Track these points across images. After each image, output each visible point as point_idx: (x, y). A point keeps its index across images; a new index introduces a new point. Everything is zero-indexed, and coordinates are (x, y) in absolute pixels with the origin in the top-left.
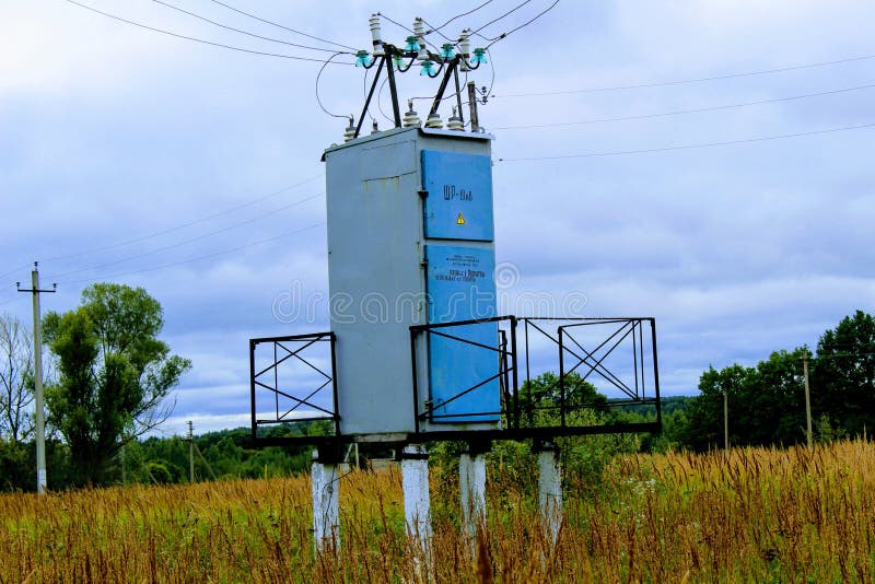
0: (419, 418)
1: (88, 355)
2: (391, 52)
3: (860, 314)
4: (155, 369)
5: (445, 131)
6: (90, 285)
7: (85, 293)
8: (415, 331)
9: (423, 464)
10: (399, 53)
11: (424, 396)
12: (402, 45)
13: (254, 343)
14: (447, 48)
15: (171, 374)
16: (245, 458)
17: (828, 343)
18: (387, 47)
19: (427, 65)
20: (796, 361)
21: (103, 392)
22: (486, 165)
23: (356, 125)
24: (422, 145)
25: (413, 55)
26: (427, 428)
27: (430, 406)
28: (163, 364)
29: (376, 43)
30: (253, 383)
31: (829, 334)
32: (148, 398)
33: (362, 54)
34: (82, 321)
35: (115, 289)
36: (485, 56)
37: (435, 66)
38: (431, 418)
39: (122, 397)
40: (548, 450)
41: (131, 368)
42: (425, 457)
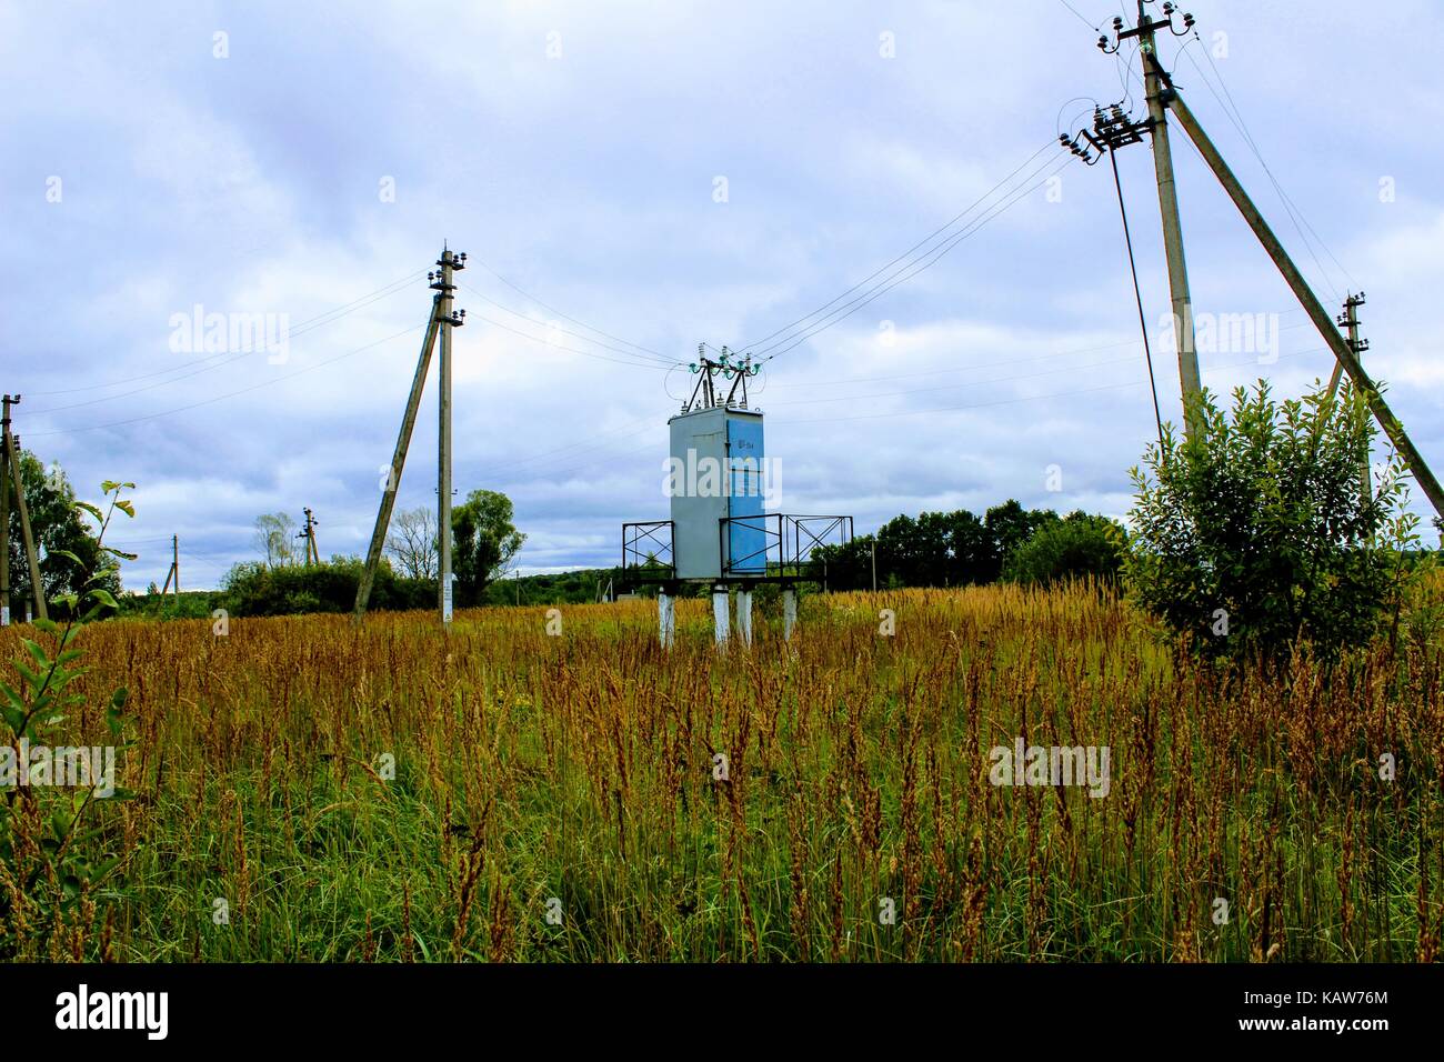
0: (723, 570)
1: (471, 531)
2: (710, 365)
3: (903, 515)
4: (508, 539)
5: (738, 409)
6: (472, 491)
7: (469, 495)
8: (722, 522)
9: (726, 595)
10: (714, 365)
11: (726, 558)
12: (717, 361)
13: (625, 526)
14: (741, 363)
15: (515, 545)
16: (544, 592)
17: (884, 532)
18: (708, 362)
19: (726, 372)
20: (868, 542)
21: (478, 553)
22: (760, 430)
23: (688, 405)
24: (728, 417)
25: (721, 367)
26: (728, 576)
27: (730, 564)
28: (511, 537)
29: (702, 359)
30: (624, 548)
31: (885, 527)
32: (503, 556)
33: (693, 366)
34: (468, 512)
35: (486, 494)
36: (760, 368)
37: (732, 372)
38: (730, 570)
39: (489, 556)
40: (790, 589)
41: (495, 539)
42: (727, 592)
